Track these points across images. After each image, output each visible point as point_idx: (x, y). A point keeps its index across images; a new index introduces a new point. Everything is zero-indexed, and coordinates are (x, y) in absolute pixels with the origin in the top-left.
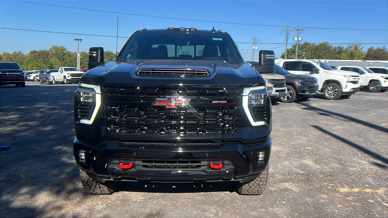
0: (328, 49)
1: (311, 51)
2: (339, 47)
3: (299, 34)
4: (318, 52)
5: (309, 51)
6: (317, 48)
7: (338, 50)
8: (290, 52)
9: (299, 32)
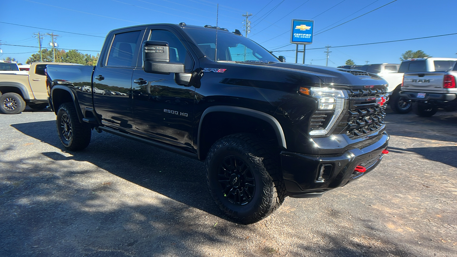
0: (78, 56)
1: (62, 58)
2: (87, 55)
3: (54, 40)
4: (69, 58)
5: (59, 58)
6: (67, 55)
7: (86, 58)
8: (37, 57)
9: (54, 38)
